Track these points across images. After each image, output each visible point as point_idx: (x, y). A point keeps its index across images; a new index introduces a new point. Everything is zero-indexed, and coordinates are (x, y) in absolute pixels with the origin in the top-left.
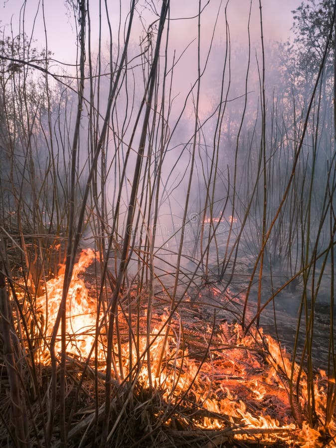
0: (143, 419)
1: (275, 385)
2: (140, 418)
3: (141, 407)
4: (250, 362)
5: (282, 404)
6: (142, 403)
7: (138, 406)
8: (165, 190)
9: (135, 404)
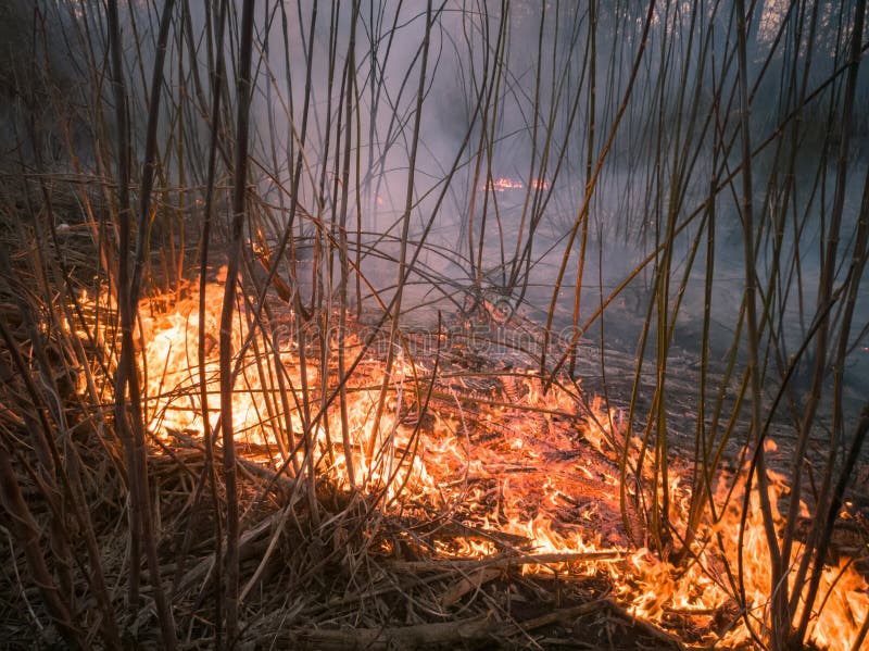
0: (337, 543)
1: (600, 479)
2: (332, 541)
3: (332, 523)
4: (553, 440)
5: (609, 513)
6: (335, 515)
7: (326, 521)
8: (395, 114)
9: (322, 516)
